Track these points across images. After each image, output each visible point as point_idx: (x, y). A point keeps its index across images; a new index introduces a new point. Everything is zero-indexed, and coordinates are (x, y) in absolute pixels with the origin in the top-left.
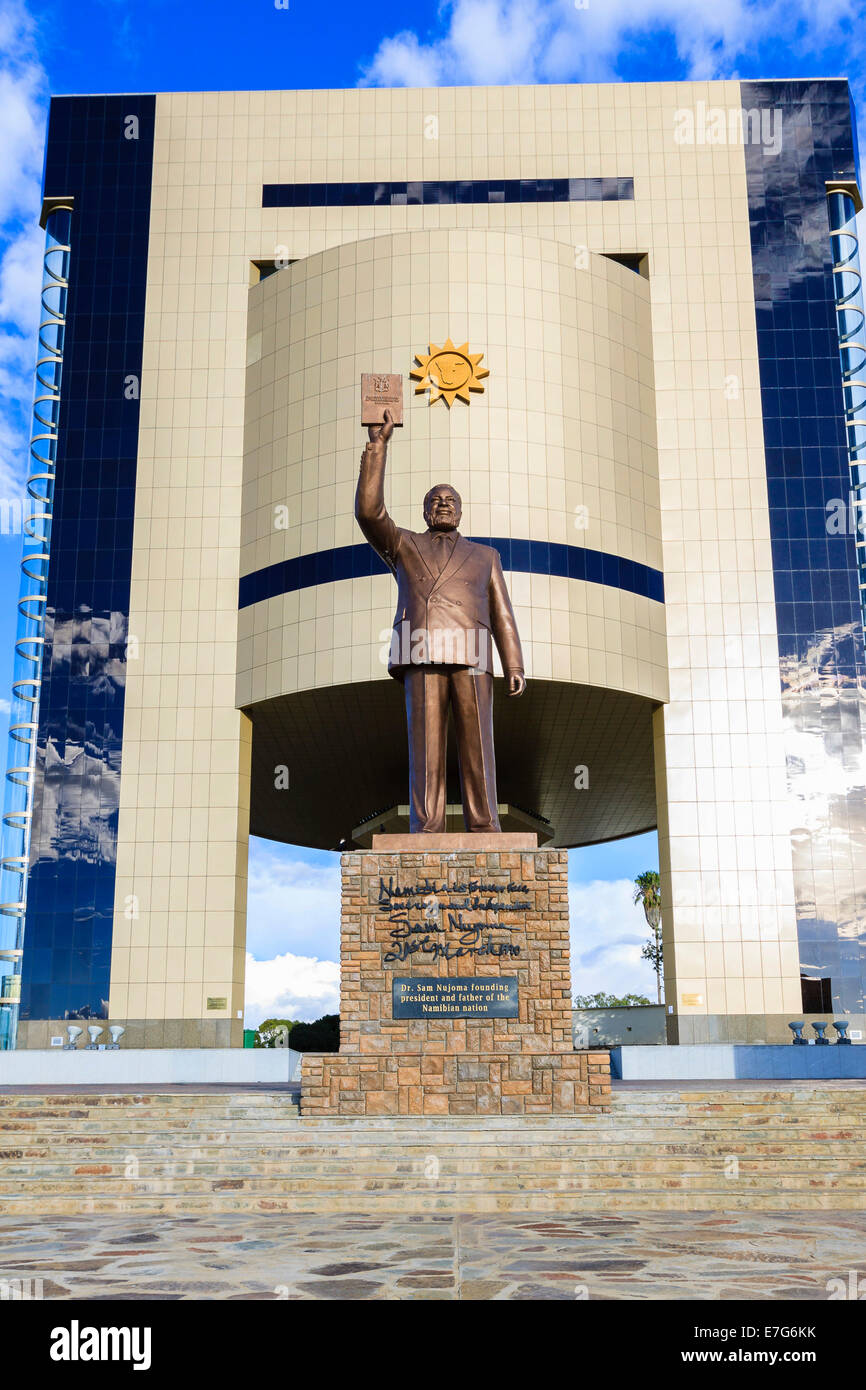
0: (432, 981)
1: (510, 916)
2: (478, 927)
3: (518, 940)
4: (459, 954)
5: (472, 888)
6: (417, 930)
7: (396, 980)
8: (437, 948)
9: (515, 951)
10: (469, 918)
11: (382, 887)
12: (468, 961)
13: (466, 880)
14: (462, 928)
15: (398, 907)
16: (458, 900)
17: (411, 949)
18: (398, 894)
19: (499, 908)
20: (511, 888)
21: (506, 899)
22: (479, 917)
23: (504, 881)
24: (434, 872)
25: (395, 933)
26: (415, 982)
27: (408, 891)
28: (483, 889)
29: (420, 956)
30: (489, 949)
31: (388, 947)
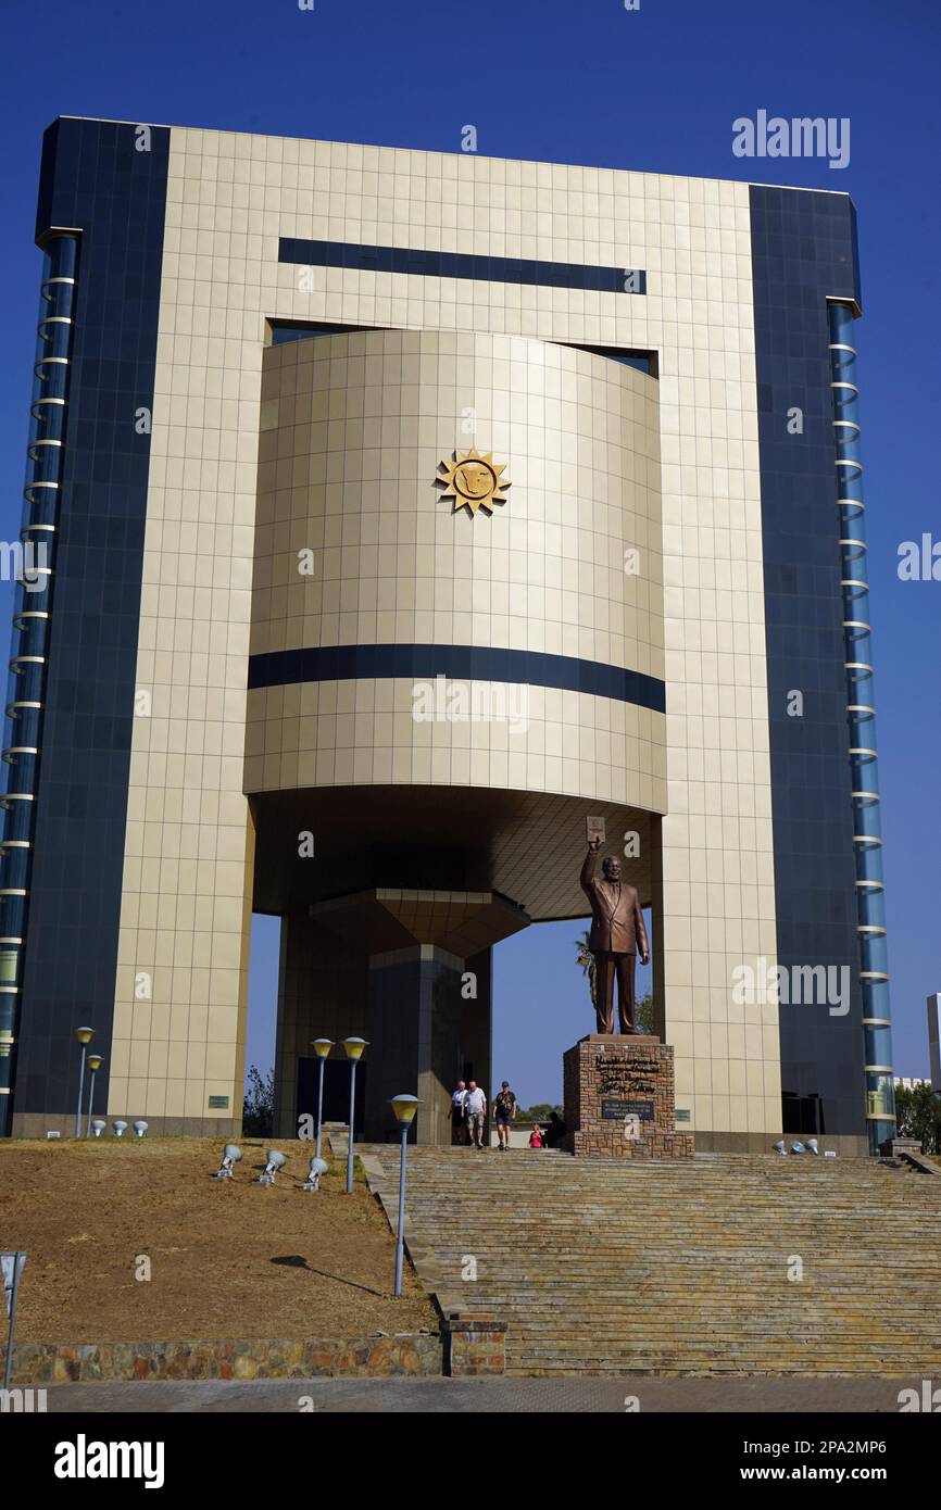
0: (616, 1101)
1: (650, 1075)
2: (637, 1079)
3: (653, 1085)
4: (629, 1091)
5: (635, 1061)
6: (612, 1079)
7: (603, 1102)
8: (620, 1087)
9: (653, 1090)
10: (634, 1075)
11: (597, 1060)
12: (633, 1094)
13: (632, 1058)
14: (630, 1079)
15: (604, 1069)
16: (629, 1066)
17: (609, 1088)
18: (603, 1063)
19: (646, 1071)
20: (651, 1063)
21: (649, 1067)
22: (637, 1074)
23: (648, 1059)
24: (619, 1054)
25: (602, 1081)
26: (611, 1101)
27: (608, 1062)
28: (639, 1062)
29: (613, 1091)
30: (641, 1089)
31: (599, 1086)
